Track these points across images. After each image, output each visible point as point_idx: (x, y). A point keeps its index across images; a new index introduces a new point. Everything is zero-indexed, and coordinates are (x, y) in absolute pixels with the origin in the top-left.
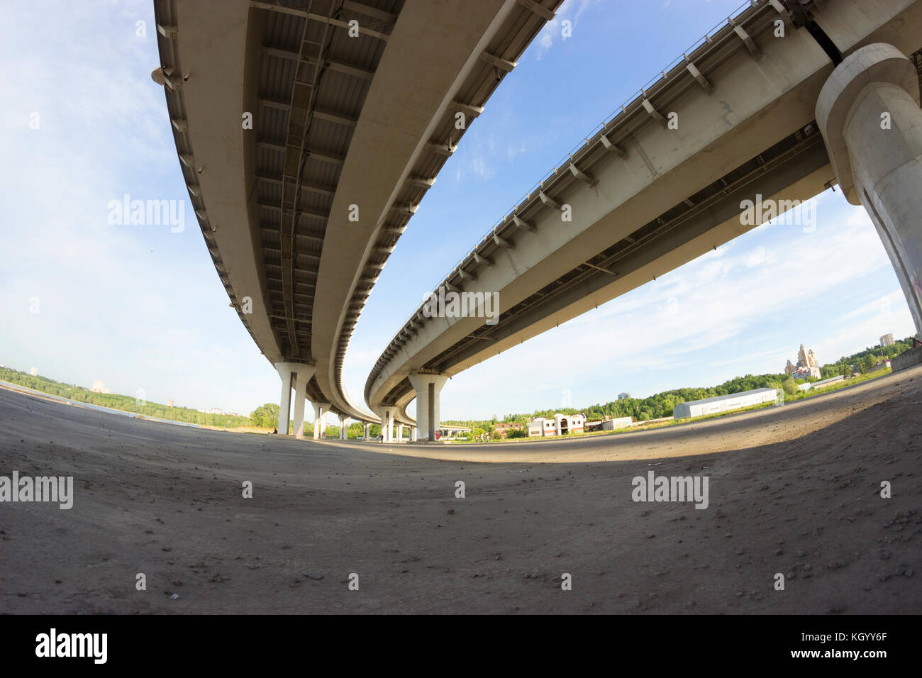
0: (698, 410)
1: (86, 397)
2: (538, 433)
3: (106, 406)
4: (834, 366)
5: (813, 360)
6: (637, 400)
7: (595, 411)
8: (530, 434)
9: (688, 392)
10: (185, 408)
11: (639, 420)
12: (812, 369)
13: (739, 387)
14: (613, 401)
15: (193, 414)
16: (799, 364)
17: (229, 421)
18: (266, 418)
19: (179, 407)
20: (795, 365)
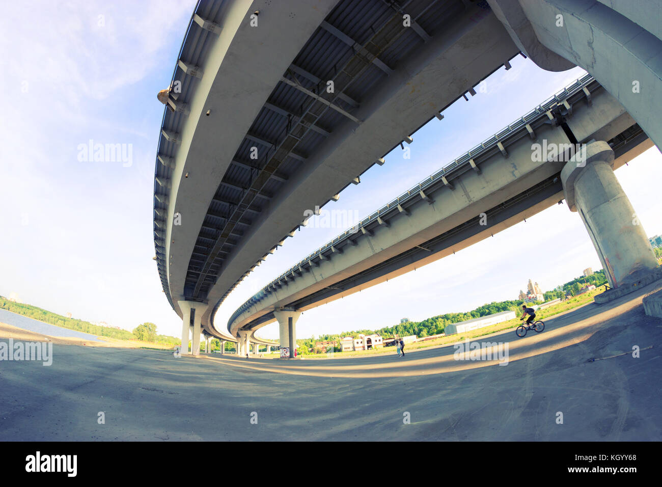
0: (461, 328)
2: (349, 348)
4: (552, 292)
5: (537, 288)
6: (415, 323)
7: (386, 332)
8: (343, 350)
9: (452, 316)
10: (81, 320)
11: (420, 337)
12: (538, 296)
13: (487, 311)
14: (398, 324)
15: (87, 325)
16: (529, 293)
17: (114, 333)
18: (146, 334)
19: (75, 318)
20: (526, 293)
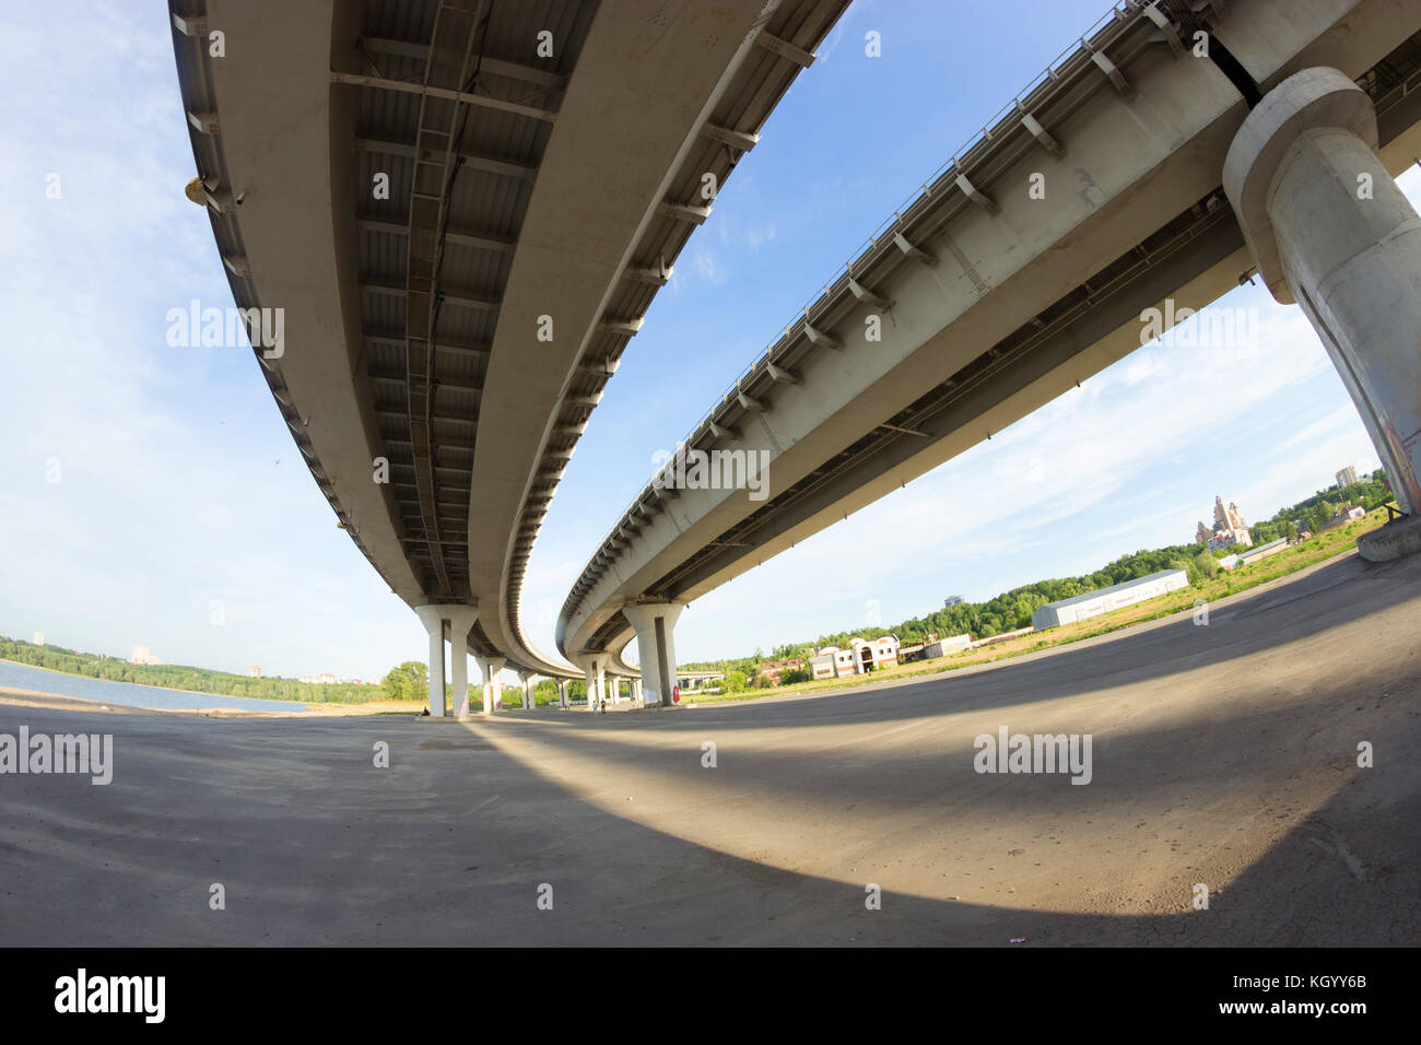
0: (1071, 614)
1: (124, 672)
2: (827, 671)
3: (155, 684)
4: (1270, 524)
5: (1237, 518)
6: (974, 605)
7: (912, 629)
8: (816, 676)
9: (1051, 586)
10: (279, 678)
11: (981, 636)
12: (1238, 533)
13: (1128, 571)
14: (938, 611)
15: (293, 686)
16: (1217, 527)
17: (349, 694)
18: (407, 686)
19: (269, 676)
20: (1211, 528)
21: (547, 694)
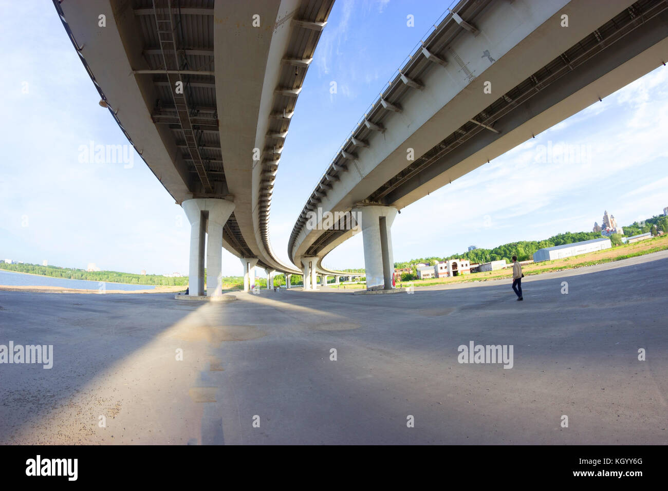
0: (554, 255)
1: (82, 275)
2: (428, 275)
3: (96, 280)
5: (614, 223)
8: (422, 277)
10: (154, 275)
13: (562, 241)
15: (160, 278)
16: (604, 226)
19: (150, 274)
20: (601, 226)
21: (279, 281)
